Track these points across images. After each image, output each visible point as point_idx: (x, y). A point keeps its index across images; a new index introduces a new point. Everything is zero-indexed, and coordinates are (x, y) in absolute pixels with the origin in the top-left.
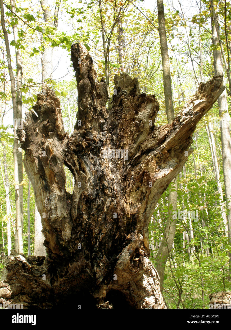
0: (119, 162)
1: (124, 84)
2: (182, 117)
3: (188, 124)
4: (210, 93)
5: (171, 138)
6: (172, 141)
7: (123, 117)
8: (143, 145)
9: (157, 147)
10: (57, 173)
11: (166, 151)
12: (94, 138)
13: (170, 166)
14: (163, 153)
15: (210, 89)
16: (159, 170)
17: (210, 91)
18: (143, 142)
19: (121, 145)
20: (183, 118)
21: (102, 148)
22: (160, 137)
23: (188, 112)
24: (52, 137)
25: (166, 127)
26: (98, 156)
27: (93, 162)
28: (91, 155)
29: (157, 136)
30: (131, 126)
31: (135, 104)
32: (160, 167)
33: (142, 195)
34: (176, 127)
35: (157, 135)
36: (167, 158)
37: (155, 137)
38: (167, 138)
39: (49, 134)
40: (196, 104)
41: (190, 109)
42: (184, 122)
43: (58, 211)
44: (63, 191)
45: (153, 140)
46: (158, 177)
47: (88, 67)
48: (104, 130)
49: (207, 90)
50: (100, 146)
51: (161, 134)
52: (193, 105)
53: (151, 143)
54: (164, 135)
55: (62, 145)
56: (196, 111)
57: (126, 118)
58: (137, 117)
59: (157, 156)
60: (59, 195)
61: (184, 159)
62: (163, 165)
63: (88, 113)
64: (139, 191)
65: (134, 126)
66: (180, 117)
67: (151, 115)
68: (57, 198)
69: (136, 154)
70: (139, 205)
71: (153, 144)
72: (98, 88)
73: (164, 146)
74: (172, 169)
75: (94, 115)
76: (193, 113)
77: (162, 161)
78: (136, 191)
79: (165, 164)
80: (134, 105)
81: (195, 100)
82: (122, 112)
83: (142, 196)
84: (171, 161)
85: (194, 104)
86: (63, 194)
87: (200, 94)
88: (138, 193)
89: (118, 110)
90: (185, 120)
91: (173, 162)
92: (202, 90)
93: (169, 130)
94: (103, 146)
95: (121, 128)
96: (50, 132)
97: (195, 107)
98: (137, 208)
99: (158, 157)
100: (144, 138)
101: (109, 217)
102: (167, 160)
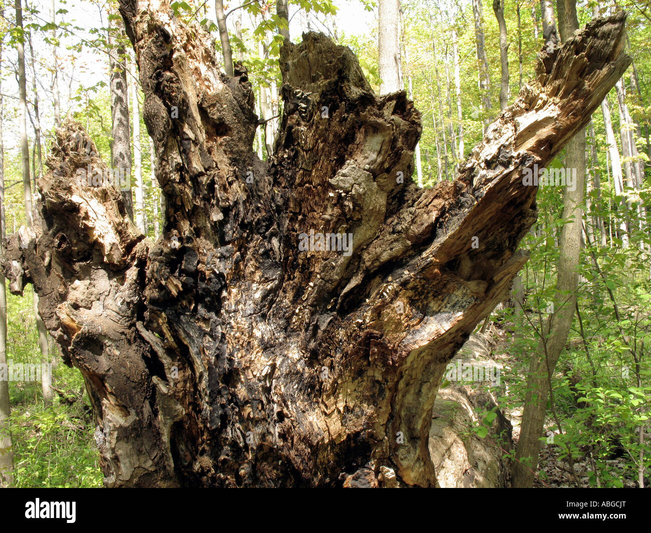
0: (297, 311)
1: (311, 68)
2: (478, 172)
3: (499, 192)
4: (574, 82)
5: (450, 233)
6: (452, 241)
7: (297, 181)
8: (369, 254)
9: (412, 257)
10: (108, 370)
11: (436, 270)
12: (200, 266)
13: (454, 306)
14: (428, 276)
15: (576, 69)
16: (421, 320)
17: (574, 77)
18: (368, 245)
19: (300, 261)
20: (479, 176)
21: (225, 294)
22: (416, 229)
23: (496, 157)
24: (86, 274)
25: (436, 197)
26: (218, 313)
27: (208, 330)
28: (202, 310)
29: (407, 229)
30: (326, 202)
31: (336, 135)
32: (425, 312)
33: (374, 386)
34: (463, 199)
35: (405, 225)
36: (445, 285)
37: (399, 232)
38: (439, 231)
39: (77, 267)
40: (521, 128)
41: (504, 146)
42: (484, 190)
43: (122, 465)
44: (133, 412)
45: (396, 240)
46: (415, 343)
47: (154, 58)
48: (227, 239)
49: (567, 73)
50: (217, 288)
51: (418, 220)
52: (516, 130)
53: (391, 249)
54: (426, 225)
55: (122, 288)
56: (523, 150)
57: (310, 183)
58: (333, 181)
59: (410, 285)
60: (121, 427)
61: (501, 279)
62: (433, 306)
63: (177, 196)
64: (365, 378)
65: (335, 205)
66: (472, 169)
67: (386, 165)
68: (116, 434)
69: (348, 281)
70: (369, 410)
71: (398, 251)
72: (214, 105)
73: (428, 257)
74: (459, 315)
75: (194, 198)
76: (512, 157)
77: (428, 293)
78: (354, 379)
79: (439, 302)
80: (331, 138)
81: (520, 112)
82: (296, 165)
83: (377, 391)
84: (459, 293)
85: (516, 126)
86: (132, 420)
87: (544, 85)
88: (364, 384)
89: (284, 159)
90: (485, 184)
91: (464, 295)
92: (548, 72)
93: (444, 207)
94: (225, 287)
95: (298, 211)
96: (79, 261)
97: (521, 138)
98: (364, 417)
99: (414, 288)
100: (369, 234)
101: (266, 467)
102: (444, 290)
